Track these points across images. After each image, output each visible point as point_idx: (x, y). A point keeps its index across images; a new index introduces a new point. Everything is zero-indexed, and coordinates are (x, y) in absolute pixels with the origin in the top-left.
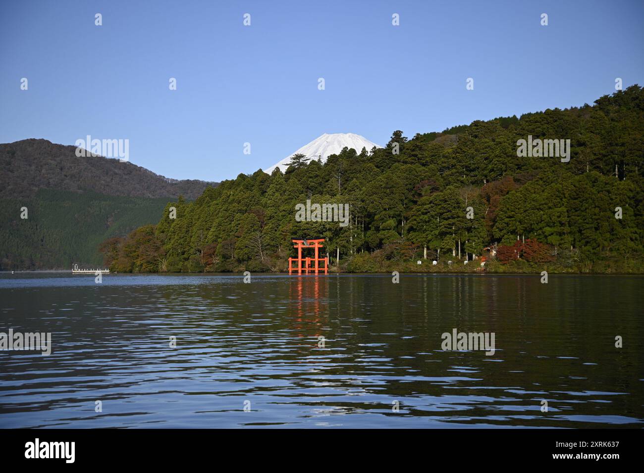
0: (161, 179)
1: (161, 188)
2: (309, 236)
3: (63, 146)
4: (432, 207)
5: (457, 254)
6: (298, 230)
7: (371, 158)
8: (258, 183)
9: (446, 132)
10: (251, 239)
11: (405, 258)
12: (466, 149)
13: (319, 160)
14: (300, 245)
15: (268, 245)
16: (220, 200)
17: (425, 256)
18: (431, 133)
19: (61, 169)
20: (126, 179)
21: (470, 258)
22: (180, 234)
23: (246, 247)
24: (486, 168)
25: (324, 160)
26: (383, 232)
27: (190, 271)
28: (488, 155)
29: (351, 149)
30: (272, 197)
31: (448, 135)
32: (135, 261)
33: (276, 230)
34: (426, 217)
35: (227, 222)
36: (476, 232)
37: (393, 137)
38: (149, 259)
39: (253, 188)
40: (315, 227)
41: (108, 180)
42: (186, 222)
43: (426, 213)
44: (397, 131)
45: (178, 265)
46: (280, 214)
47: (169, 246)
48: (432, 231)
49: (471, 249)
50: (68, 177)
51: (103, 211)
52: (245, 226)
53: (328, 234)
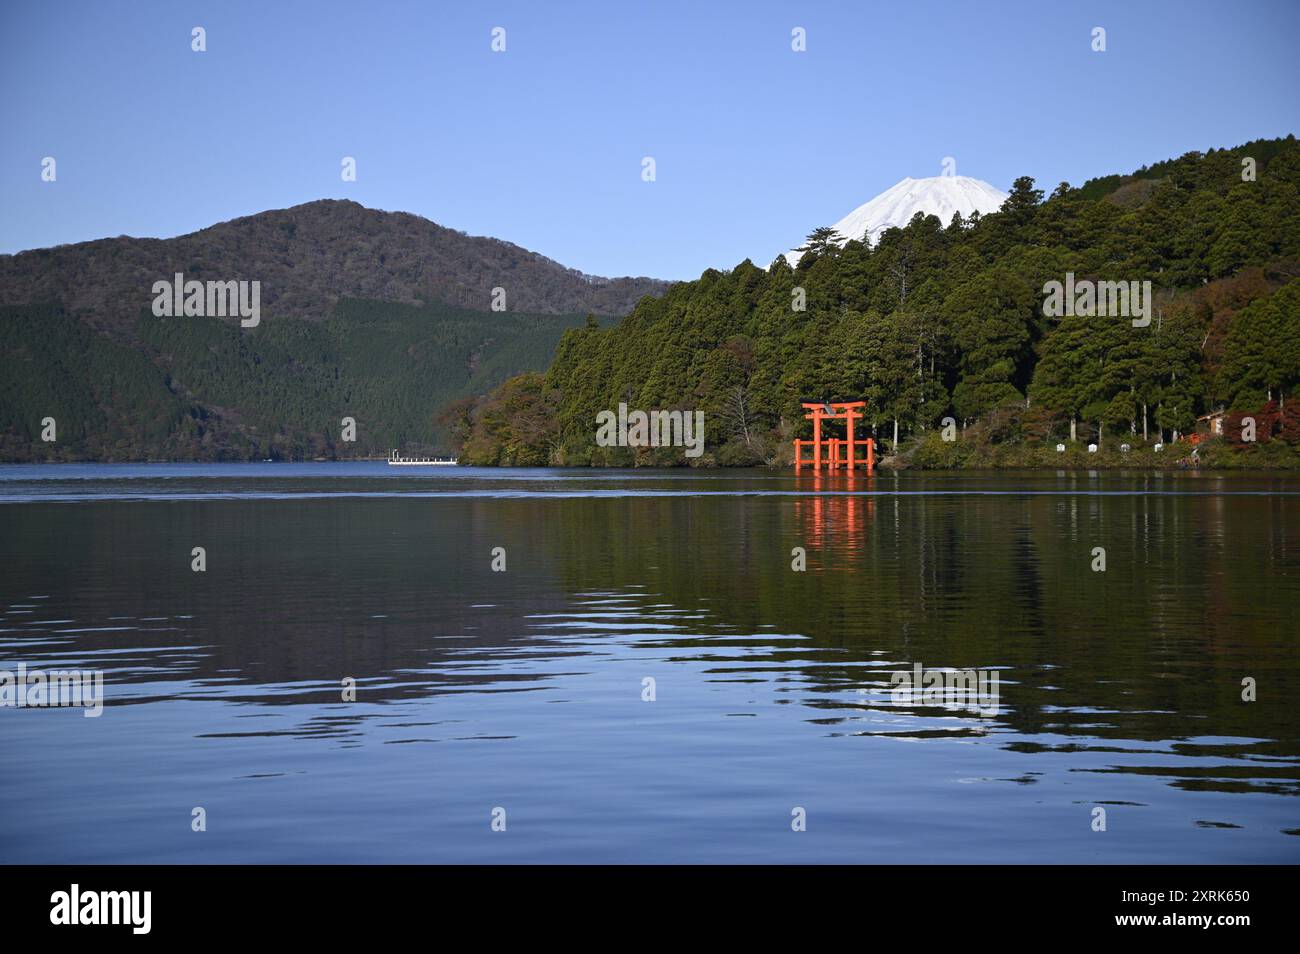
0: (574, 277)
1: (574, 294)
2: (835, 396)
3: (385, 213)
4: (1088, 335)
5: (1140, 430)
6: (815, 383)
7: (970, 234)
8: (741, 287)
9: (1141, 175)
10: (724, 400)
11: (1030, 439)
12: (1165, 214)
13: (865, 240)
14: (817, 414)
15: (758, 413)
16: (665, 323)
17: (1073, 436)
18: (1108, 177)
19: (383, 259)
20: (505, 276)
21: (1167, 438)
22: (588, 391)
23: (715, 417)
24: (1206, 251)
25: (875, 241)
26: (986, 386)
27: (607, 464)
28: (1212, 224)
29: (930, 216)
30: (766, 315)
31: (1145, 181)
32: (504, 444)
33: (774, 383)
34: (1074, 356)
35: (677, 368)
36: (1180, 386)
37: (1014, 190)
38: (530, 441)
39: (732, 298)
40: (849, 378)
41: (472, 280)
42: (600, 367)
43: (1073, 348)
44: (1022, 179)
45: (584, 453)
46: (783, 351)
47: (567, 414)
48: (1087, 384)
49: (1168, 420)
50: (397, 275)
51: (460, 340)
52: (714, 376)
53: (874, 391)
